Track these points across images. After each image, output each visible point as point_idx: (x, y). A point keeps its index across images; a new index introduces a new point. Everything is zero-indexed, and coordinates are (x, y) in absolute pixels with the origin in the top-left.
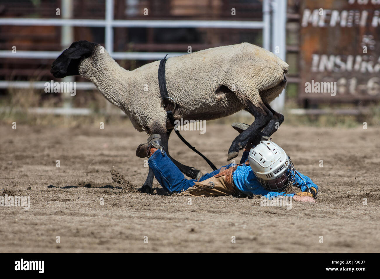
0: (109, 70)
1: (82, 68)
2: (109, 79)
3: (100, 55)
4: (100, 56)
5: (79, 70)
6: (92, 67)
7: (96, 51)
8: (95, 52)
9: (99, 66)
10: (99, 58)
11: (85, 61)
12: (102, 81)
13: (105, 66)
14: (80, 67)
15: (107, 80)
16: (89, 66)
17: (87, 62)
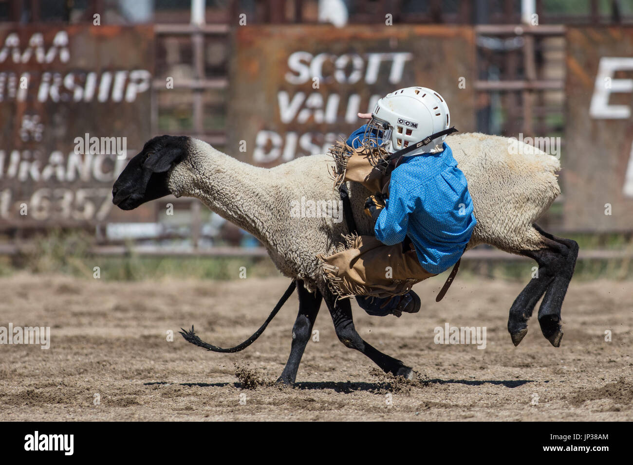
0: (225, 171)
1: (174, 182)
2: (231, 186)
3: (200, 152)
4: (201, 155)
5: (170, 186)
6: (192, 175)
7: (192, 148)
8: (191, 150)
9: (205, 169)
10: (201, 157)
11: (177, 169)
12: (217, 193)
13: (216, 166)
14: (170, 182)
15: (228, 188)
16: (186, 175)
17: (181, 170)
